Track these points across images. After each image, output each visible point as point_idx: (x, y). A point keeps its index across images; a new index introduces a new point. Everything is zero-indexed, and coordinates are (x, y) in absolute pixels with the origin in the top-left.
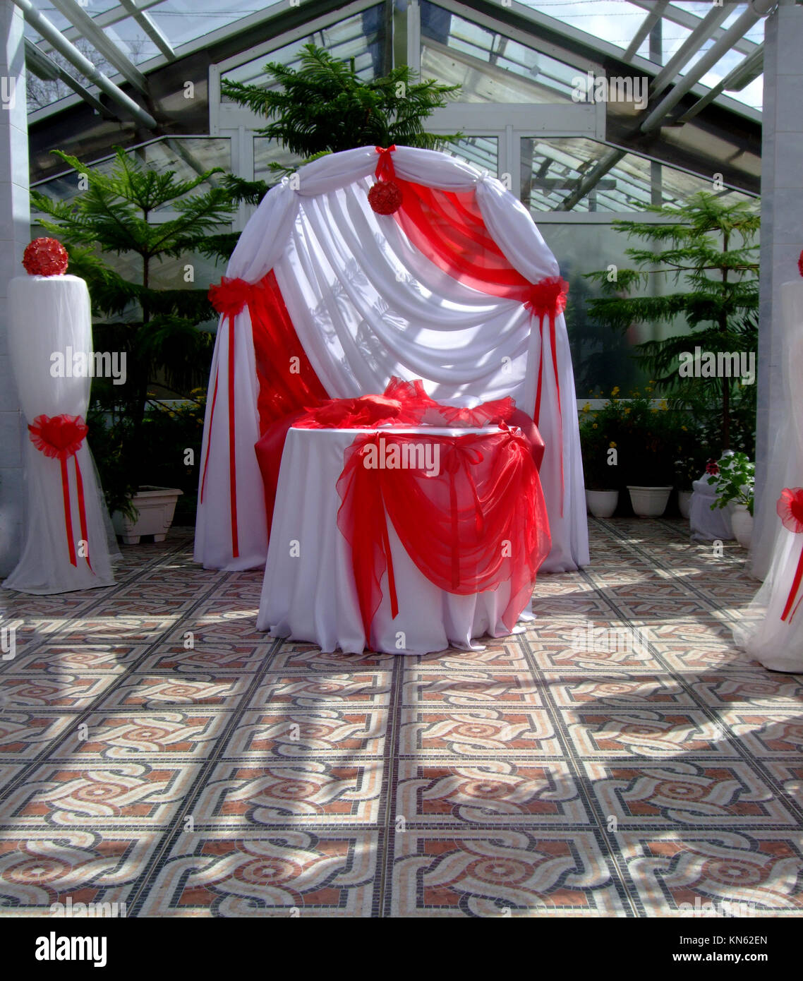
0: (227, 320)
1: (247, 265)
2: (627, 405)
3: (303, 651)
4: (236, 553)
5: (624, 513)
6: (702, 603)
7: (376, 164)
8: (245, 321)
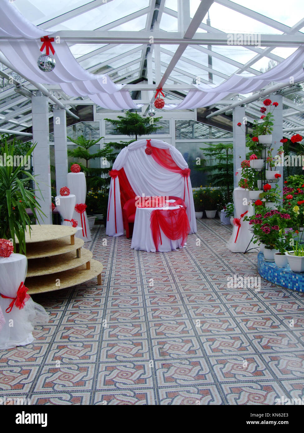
0: (113, 179)
1: (118, 167)
2: (204, 190)
3: (144, 252)
4: (116, 232)
5: (204, 217)
6: (222, 240)
7: (146, 144)
8: (117, 179)
